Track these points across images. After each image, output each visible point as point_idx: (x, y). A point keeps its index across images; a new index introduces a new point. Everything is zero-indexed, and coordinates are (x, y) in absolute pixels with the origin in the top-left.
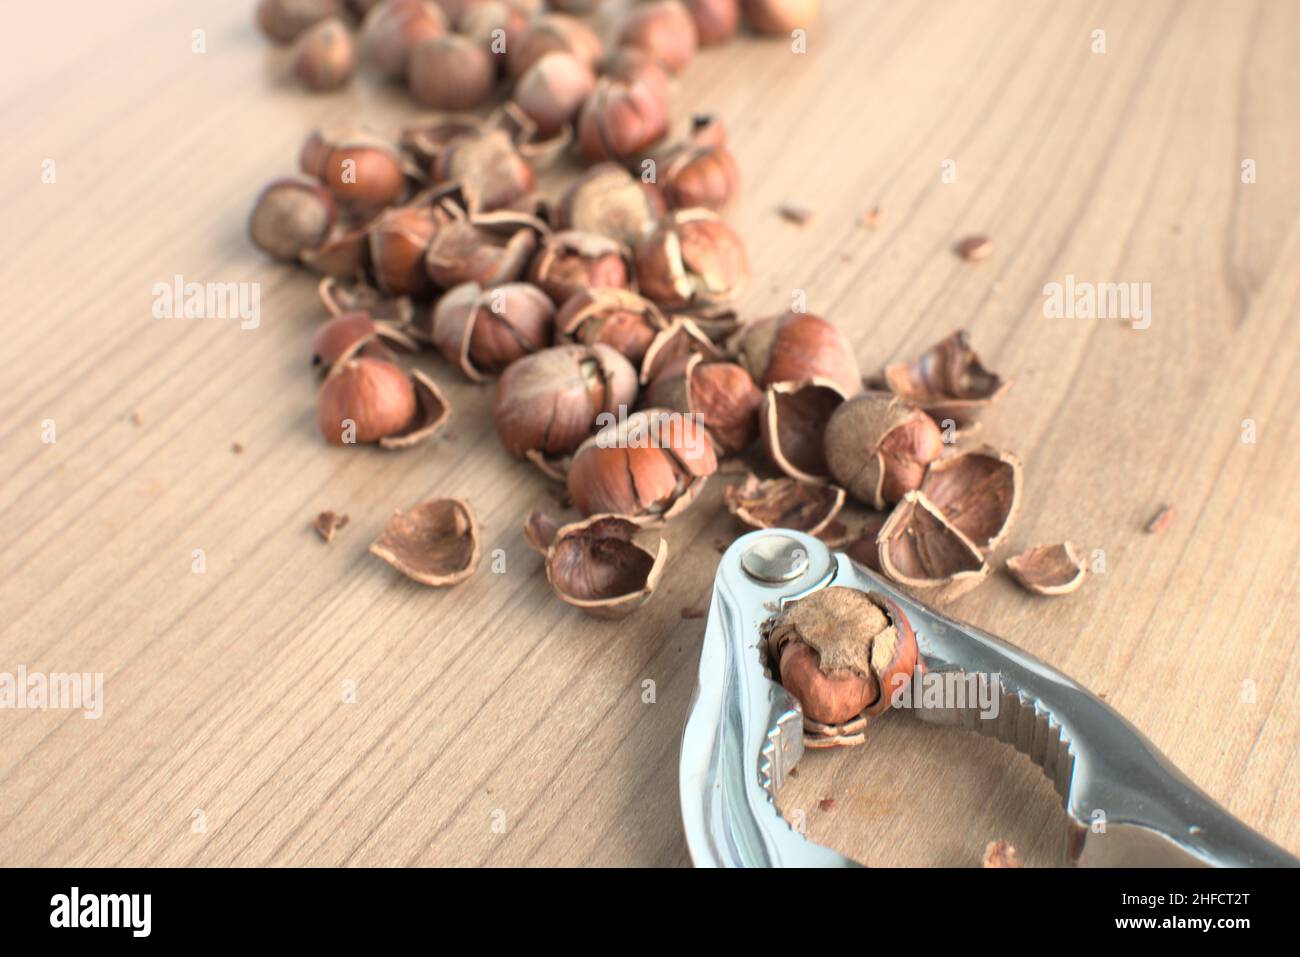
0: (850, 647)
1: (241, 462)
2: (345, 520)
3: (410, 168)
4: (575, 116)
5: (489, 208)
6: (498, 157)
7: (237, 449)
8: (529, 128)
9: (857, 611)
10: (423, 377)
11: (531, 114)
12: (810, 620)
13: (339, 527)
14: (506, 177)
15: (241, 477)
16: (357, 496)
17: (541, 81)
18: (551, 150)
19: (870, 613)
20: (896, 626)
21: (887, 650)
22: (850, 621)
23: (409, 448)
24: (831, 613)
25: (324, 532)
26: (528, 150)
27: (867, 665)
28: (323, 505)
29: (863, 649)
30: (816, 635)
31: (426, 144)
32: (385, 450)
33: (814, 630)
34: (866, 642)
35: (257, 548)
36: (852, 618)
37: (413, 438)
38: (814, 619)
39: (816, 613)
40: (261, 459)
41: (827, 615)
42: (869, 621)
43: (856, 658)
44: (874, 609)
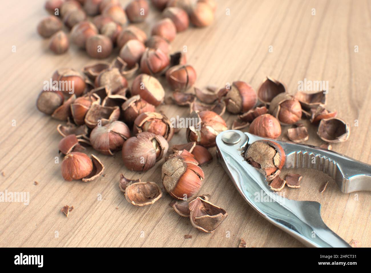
0: (268, 162)
1: (38, 188)
2: (72, 208)
3: (88, 81)
4: (139, 60)
5: (114, 93)
6: (116, 77)
7: (36, 183)
8: (125, 64)
9: (267, 150)
10: (95, 157)
11: (125, 60)
12: (255, 155)
13: (70, 211)
14: (118, 83)
15: (37, 194)
16: (76, 199)
17: (128, 49)
18: (132, 71)
19: (271, 150)
20: (278, 152)
21: (278, 160)
22: (266, 154)
23: (91, 181)
24: (260, 152)
25: (65, 213)
26: (125, 73)
27: (274, 165)
28: (65, 203)
29: (271, 161)
30: (258, 160)
31: (92, 72)
32: (84, 182)
33: (257, 158)
34: (272, 159)
35: (44, 220)
36: (266, 153)
37: (93, 178)
38: (256, 155)
39: (256, 153)
40: (44, 187)
41: (259, 153)
42: (271, 153)
43: (270, 165)
44: (271, 148)
